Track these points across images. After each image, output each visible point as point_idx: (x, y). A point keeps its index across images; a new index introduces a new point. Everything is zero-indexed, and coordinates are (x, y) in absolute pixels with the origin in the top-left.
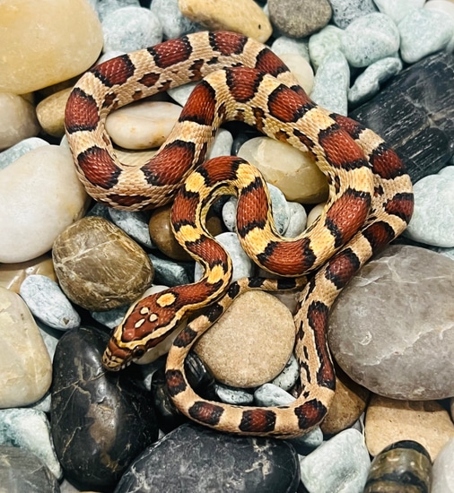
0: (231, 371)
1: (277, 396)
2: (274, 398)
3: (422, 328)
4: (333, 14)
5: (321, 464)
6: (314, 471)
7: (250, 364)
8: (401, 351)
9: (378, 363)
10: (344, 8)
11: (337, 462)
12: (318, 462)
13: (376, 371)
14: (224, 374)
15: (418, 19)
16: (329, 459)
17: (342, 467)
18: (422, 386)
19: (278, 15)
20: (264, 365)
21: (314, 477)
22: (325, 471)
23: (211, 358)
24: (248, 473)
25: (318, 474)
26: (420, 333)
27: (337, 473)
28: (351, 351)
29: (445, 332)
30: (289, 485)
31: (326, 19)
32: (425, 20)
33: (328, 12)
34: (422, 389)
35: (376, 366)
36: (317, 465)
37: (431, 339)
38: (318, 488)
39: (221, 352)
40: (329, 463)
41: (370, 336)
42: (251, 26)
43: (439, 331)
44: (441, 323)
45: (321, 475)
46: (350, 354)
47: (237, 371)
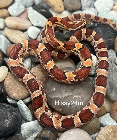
0: (11, 93)
1: (21, 103)
2: (20, 104)
3: (69, 93)
4: (81, 7)
5: (27, 126)
6: (24, 128)
7: (17, 93)
8: (61, 97)
9: (53, 97)
10: (84, 6)
11: (32, 127)
12: (26, 126)
13: (51, 99)
14: (9, 93)
15: (104, 14)
16: (29, 126)
17: (33, 129)
18: (62, 109)
19: (66, 3)
20: (20, 94)
21: (24, 130)
22: (27, 129)
23: (7, 88)
24: (2, 122)
25: (25, 129)
26: (68, 94)
27: (31, 130)
28: (48, 91)
29: (75, 97)
30: (14, 129)
31: (79, 8)
32: (106, 15)
33: (80, 6)
34: (62, 110)
35: (52, 98)
36: (25, 126)
37: (70, 97)
38: (24, 133)
39: (10, 87)
40: (29, 127)
41: (54, 90)
42: (58, 6)
43: (74, 96)
44: (75, 94)
45: (26, 129)
46: (47, 92)
47: (12, 94)
